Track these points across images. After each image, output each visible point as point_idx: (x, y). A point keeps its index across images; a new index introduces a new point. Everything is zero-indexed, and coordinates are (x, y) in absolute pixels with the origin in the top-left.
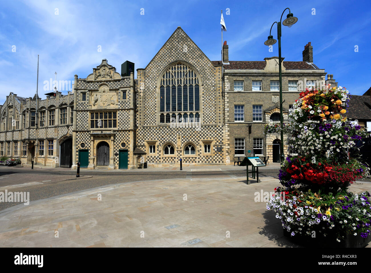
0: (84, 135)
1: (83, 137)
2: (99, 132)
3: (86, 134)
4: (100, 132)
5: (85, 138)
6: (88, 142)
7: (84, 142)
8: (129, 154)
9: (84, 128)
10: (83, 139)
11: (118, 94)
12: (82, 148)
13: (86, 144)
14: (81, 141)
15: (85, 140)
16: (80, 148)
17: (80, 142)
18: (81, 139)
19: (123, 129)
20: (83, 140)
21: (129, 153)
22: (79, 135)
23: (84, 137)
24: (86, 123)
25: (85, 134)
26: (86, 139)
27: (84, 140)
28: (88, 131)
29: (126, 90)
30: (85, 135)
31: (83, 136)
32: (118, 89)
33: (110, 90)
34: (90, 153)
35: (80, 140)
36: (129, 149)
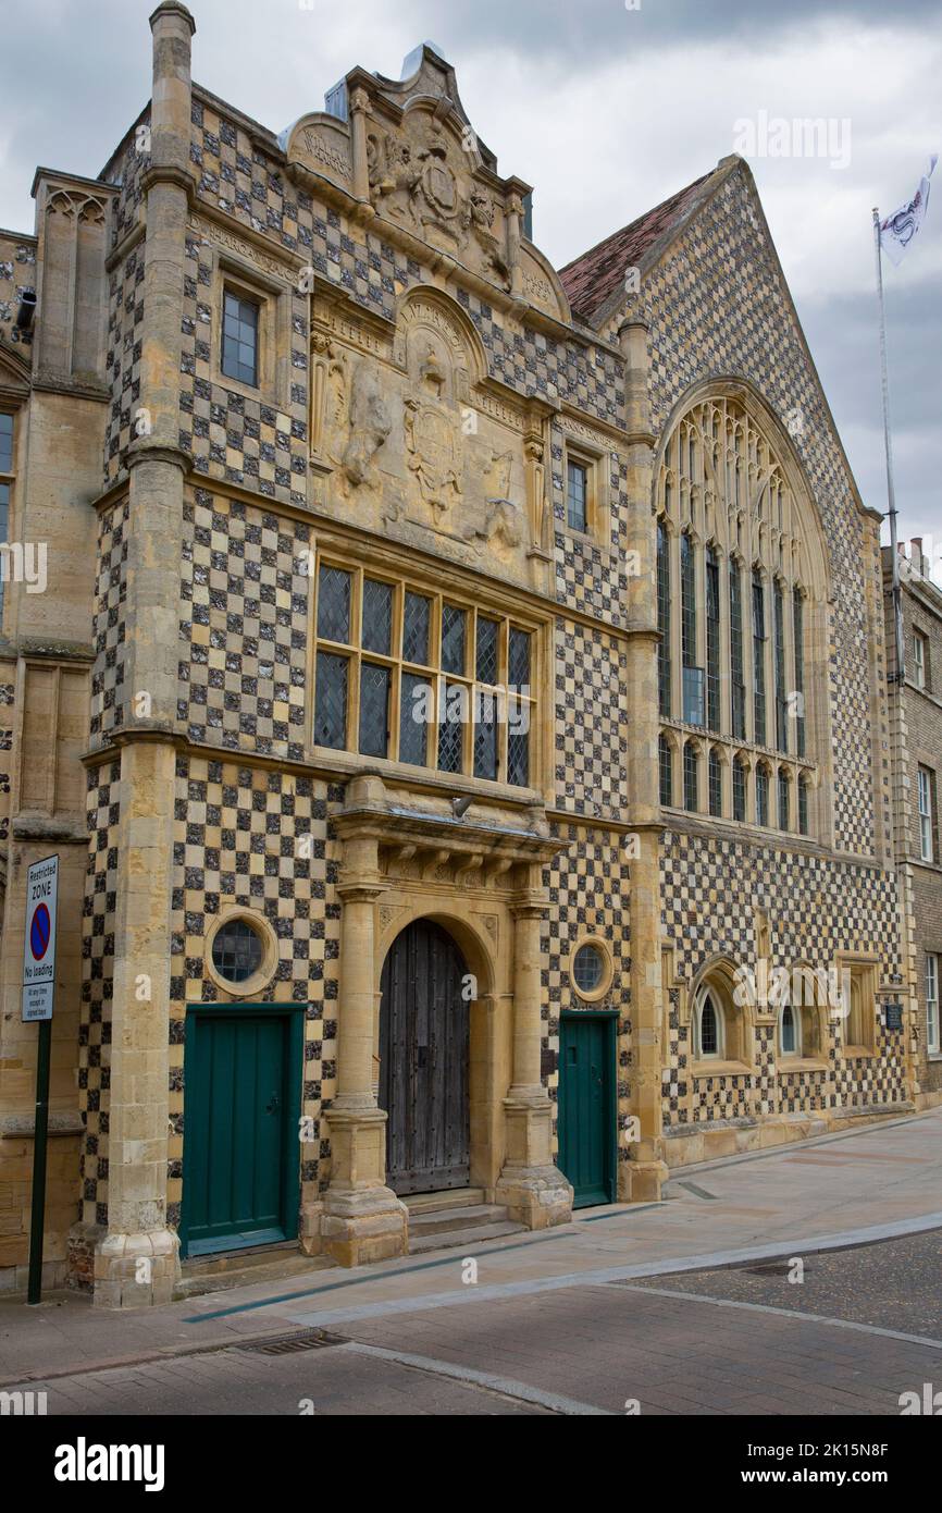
0: (258, 822)
1: (243, 841)
2: (423, 802)
3: (288, 805)
4: (436, 809)
5: (272, 862)
6: (302, 909)
7: (255, 912)
8: (627, 1058)
9: (264, 727)
10: (243, 864)
11: (540, 458)
12: (229, 988)
13: (284, 931)
14: (228, 887)
15: (272, 888)
16: (209, 989)
17: (212, 904)
18: (228, 860)
19: (589, 810)
20: (242, 885)
21: (624, 1043)
22: (197, 812)
23: (257, 843)
24: (282, 673)
25: (274, 804)
26: (287, 867)
27: (257, 883)
28: (307, 776)
29: (598, 456)
30: (273, 822)
31: (244, 822)
32: (549, 414)
33: (488, 387)
34: (316, 1049)
35: (212, 882)
36: (625, 1011)
